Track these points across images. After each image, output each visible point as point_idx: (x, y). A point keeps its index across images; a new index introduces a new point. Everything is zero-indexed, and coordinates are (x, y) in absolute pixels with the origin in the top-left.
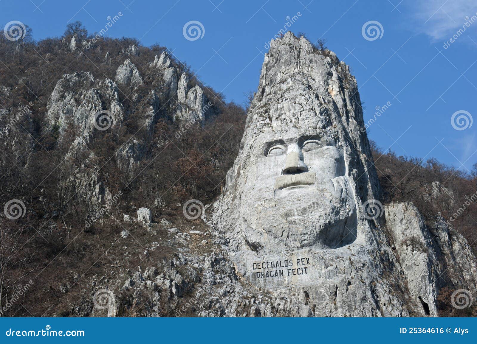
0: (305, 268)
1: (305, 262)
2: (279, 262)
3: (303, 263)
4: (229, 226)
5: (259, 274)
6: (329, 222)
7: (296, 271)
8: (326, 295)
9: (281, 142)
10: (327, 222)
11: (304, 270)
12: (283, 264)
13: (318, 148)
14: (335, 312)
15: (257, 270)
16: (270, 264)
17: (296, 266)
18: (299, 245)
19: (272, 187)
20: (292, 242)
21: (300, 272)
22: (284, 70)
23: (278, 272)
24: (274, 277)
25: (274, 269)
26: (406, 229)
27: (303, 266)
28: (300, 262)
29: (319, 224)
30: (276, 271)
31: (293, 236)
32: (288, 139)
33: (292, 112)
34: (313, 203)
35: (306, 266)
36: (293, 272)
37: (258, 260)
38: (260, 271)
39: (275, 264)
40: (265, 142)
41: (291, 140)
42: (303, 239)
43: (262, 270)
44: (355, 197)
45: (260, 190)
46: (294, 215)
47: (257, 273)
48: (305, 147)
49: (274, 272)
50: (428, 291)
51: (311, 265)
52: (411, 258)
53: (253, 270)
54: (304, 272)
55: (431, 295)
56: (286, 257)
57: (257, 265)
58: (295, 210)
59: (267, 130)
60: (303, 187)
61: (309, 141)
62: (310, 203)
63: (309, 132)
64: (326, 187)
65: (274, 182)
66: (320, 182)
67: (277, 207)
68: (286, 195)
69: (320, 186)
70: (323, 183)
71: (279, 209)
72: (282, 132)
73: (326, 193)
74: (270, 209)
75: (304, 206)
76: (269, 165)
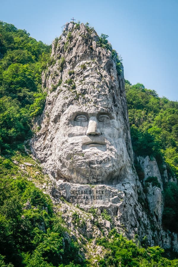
0: (101, 196)
1: (101, 192)
2: (86, 191)
5: (74, 197)
7: (95, 197)
8: (112, 212)
10: (113, 170)
12: (88, 193)
13: (107, 121)
14: (116, 222)
16: (80, 192)
17: (95, 194)
18: (96, 181)
20: (92, 179)
21: (98, 198)
24: (83, 200)
25: (83, 195)
26: (149, 172)
27: (100, 195)
28: (98, 193)
30: (84, 196)
31: (93, 176)
32: (91, 114)
34: (106, 158)
35: (102, 195)
37: (73, 189)
39: (84, 192)
42: (98, 178)
43: (76, 195)
46: (95, 164)
47: (73, 196)
48: (100, 119)
49: (83, 197)
50: (159, 209)
51: (104, 195)
52: (152, 190)
53: (70, 195)
54: (100, 198)
55: (160, 212)
56: (90, 189)
57: (73, 192)
58: (96, 161)
59: (75, 103)
60: (99, 146)
61: (103, 116)
62: (104, 157)
63: (103, 110)
64: (113, 147)
65: (81, 140)
66: (109, 144)
67: (84, 157)
68: (89, 150)
69: (109, 147)
70: (111, 145)
71: (85, 159)
72: (86, 107)
73: (112, 152)
74: (80, 158)
75: (101, 159)
76: (77, 127)
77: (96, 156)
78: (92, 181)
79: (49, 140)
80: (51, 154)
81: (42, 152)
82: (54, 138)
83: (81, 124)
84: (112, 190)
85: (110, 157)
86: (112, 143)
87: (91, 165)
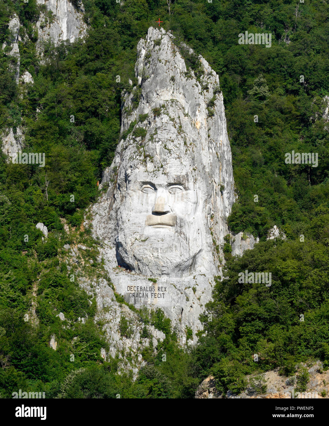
1: (163, 290)
2: (145, 288)
4: (106, 234)
5: (131, 294)
7: (157, 295)
8: (175, 314)
9: (153, 185)
11: (162, 295)
12: (148, 289)
13: (180, 192)
15: (130, 292)
16: (139, 288)
17: (157, 292)
18: (160, 273)
19: (144, 223)
21: (159, 296)
22: (159, 91)
23: (145, 295)
25: (142, 292)
27: (162, 292)
28: (160, 290)
29: (175, 262)
31: (156, 266)
32: (158, 185)
33: (162, 156)
34: (173, 245)
35: (165, 292)
36: (155, 296)
37: (130, 284)
38: (132, 292)
39: (143, 288)
40: (140, 181)
41: (160, 185)
42: (163, 269)
43: (133, 292)
44: (204, 234)
45: (135, 224)
48: (171, 191)
49: (142, 294)
51: (167, 292)
53: (127, 291)
54: (162, 296)
56: (151, 284)
57: (130, 288)
58: (159, 249)
59: (142, 168)
60: (166, 228)
61: (174, 186)
62: (171, 244)
63: (174, 180)
64: (183, 230)
65: (145, 219)
66: (179, 225)
67: (146, 242)
68: (154, 233)
69: (179, 229)
70: (181, 227)
71: (147, 245)
72: (153, 176)
73: (182, 235)
74: (141, 243)
75: (166, 245)
76: (142, 201)
77: (161, 242)
78: (156, 272)
79: (114, 209)
81: (106, 225)
83: (147, 196)
84: (177, 287)
85: (177, 244)
86: (183, 224)
87: (154, 254)
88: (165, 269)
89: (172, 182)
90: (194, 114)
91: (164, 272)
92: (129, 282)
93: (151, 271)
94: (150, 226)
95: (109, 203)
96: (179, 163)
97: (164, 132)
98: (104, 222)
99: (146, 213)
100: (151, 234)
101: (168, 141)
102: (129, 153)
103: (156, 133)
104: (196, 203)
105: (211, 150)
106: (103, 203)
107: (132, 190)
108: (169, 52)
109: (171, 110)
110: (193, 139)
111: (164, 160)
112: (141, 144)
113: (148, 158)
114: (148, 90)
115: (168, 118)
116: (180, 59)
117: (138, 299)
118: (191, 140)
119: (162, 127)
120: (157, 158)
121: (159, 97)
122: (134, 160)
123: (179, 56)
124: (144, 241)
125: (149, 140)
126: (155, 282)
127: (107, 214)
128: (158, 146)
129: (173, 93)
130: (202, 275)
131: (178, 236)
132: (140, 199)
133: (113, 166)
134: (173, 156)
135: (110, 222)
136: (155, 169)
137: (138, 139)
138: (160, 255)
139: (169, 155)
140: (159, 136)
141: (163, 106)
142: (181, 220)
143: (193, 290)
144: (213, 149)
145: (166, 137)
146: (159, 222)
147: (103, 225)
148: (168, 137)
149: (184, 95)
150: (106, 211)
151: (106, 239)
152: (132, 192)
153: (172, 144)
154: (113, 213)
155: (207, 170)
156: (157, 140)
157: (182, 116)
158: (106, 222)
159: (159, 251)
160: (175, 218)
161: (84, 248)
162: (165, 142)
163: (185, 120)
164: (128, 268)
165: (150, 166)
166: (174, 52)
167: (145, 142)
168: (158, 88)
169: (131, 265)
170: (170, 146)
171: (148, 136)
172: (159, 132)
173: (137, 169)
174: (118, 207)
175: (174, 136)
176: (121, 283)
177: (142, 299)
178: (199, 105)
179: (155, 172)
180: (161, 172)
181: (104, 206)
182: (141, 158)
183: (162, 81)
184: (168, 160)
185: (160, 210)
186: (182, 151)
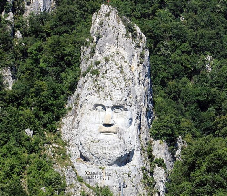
2: (97, 173)
3: (108, 175)
4: (70, 138)
5: (87, 177)
6: (122, 156)
10: (120, 156)
11: (108, 178)
12: (99, 174)
13: (121, 112)
15: (87, 175)
16: (93, 173)
17: (104, 176)
21: (106, 178)
22: (108, 46)
23: (96, 177)
24: (94, 180)
25: (94, 176)
26: (158, 153)
28: (107, 174)
29: (117, 156)
31: (104, 159)
32: (107, 106)
33: (110, 88)
34: (116, 145)
35: (109, 176)
36: (103, 178)
37: (87, 170)
38: (88, 175)
39: (95, 173)
40: (95, 103)
41: (108, 107)
42: (109, 161)
43: (89, 175)
44: (136, 139)
45: (91, 131)
48: (115, 111)
49: (95, 177)
50: (161, 187)
51: (111, 176)
52: (157, 170)
53: (85, 175)
55: (162, 189)
56: (100, 170)
57: (87, 173)
58: (107, 148)
59: (96, 95)
60: (111, 134)
61: (117, 108)
62: (114, 145)
63: (118, 103)
64: (122, 136)
65: (98, 128)
66: (120, 133)
67: (98, 144)
68: (103, 138)
69: (120, 136)
70: (121, 134)
71: (99, 145)
72: (104, 100)
73: (122, 140)
74: (95, 144)
75: (111, 146)
76: (96, 116)
77: (108, 143)
78: (104, 163)
79: (76, 122)
80: (77, 135)
81: (71, 132)
82: (80, 121)
83: (99, 114)
84: (118, 173)
85: (118, 145)
86: (122, 132)
87: (103, 151)
88: (110, 161)
89: (117, 104)
90: (130, 61)
91: (109, 163)
92: (86, 169)
93: (100, 162)
94: (101, 133)
95: (73, 117)
96: (121, 92)
97: (111, 72)
98: (69, 130)
99: (98, 125)
100: (102, 138)
101: (114, 78)
102: (88, 85)
103: (106, 73)
104: (131, 119)
105: (141, 85)
106: (68, 117)
107: (89, 109)
108: (115, 21)
109: (116, 58)
110: (130, 77)
111: (111, 91)
112: (96, 80)
113: (101, 89)
114: (101, 45)
115: (114, 64)
116: (123, 25)
117: (92, 180)
118: (129, 78)
119: (110, 69)
120: (107, 89)
121: (108, 49)
122: (92, 90)
123: (121, 24)
124: (97, 142)
125: (102, 77)
126: (103, 169)
127: (71, 125)
128: (108, 82)
129: (117, 47)
130: (133, 166)
131: (119, 140)
132: (95, 115)
133: (76, 93)
134: (117, 88)
135: (73, 130)
136: (105, 96)
137: (94, 76)
138: (107, 152)
139: (115, 87)
140: (108, 75)
141: (111, 56)
142: (121, 129)
143: (128, 175)
144: (142, 85)
145: (113, 76)
146: (107, 130)
147: (68, 131)
148: (114, 76)
149: (124, 49)
150: (71, 123)
151: (71, 141)
152: (89, 110)
153: (117, 80)
154: (75, 124)
155: (138, 98)
156: (107, 77)
157: (123, 63)
158: (71, 130)
159: (107, 149)
160: (117, 128)
161: (57, 146)
162: (112, 79)
163: (125, 65)
164: (86, 159)
165: (102, 94)
166: (118, 21)
167: (99, 78)
168: (108, 44)
169: (87, 158)
170: (115, 81)
171: (101, 75)
172: (108, 72)
173: (93, 96)
174: (79, 120)
175: (118, 75)
176: (81, 169)
177: (95, 180)
178: (134, 56)
179: (105, 98)
180: (109, 98)
181: (69, 119)
182: (96, 89)
183: (110, 39)
184: (114, 91)
185: (108, 122)
186: (123, 85)
